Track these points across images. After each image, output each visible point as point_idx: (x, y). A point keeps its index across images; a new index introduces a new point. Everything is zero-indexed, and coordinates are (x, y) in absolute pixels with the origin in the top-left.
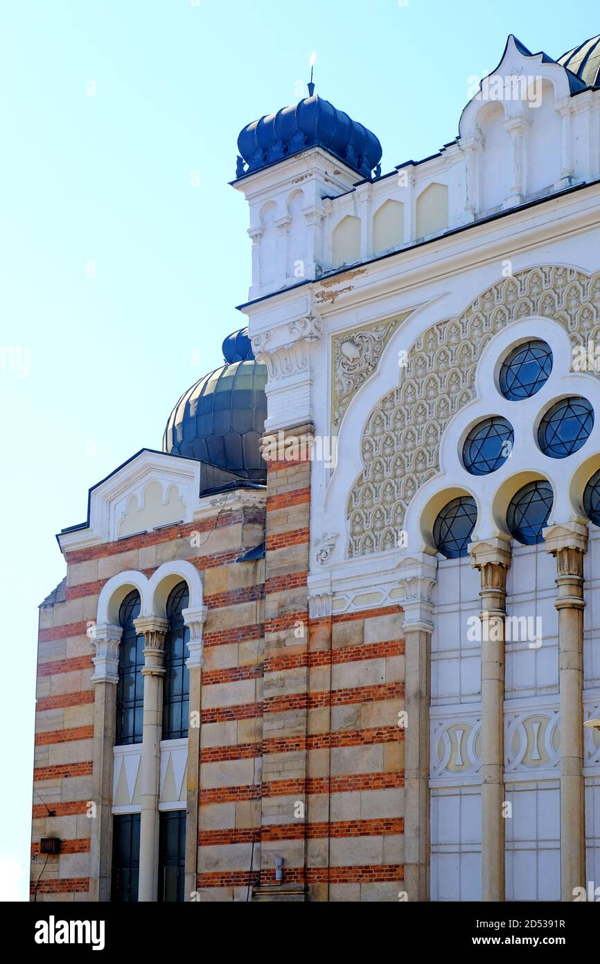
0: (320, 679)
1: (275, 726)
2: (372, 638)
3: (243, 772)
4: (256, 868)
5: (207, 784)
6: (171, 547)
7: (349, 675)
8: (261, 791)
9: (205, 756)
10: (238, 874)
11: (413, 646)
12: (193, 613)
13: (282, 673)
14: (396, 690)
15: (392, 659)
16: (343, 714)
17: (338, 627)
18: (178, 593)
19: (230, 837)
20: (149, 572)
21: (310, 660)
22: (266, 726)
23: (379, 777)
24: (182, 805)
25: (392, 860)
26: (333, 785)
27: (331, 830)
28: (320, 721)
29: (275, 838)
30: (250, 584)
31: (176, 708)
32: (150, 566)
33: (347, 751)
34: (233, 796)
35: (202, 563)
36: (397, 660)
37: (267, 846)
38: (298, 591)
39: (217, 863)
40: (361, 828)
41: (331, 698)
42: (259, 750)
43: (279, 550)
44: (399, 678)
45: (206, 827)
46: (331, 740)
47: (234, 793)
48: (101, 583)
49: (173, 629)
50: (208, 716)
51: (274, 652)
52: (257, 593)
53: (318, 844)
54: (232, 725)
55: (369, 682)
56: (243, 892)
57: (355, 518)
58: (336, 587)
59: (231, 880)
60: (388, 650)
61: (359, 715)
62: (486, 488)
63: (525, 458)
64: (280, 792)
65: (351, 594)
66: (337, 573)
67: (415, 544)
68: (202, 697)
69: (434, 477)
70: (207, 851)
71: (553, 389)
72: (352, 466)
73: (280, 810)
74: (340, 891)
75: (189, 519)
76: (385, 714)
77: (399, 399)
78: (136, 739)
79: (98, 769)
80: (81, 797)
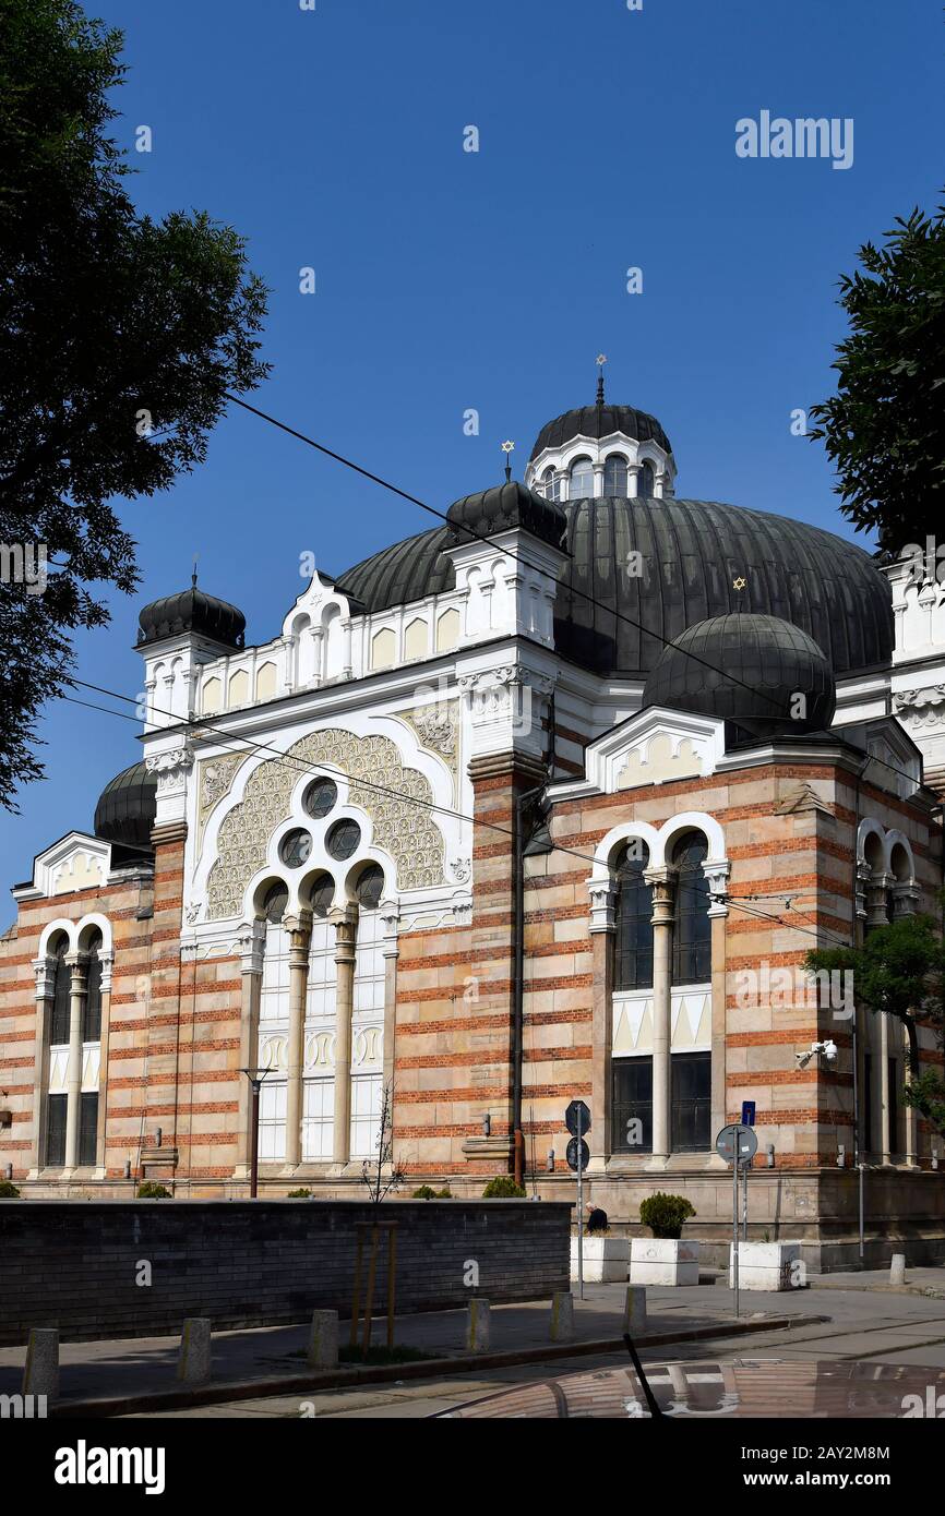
0: (187, 1004)
1: (157, 1036)
2: (222, 977)
3: (138, 1067)
4: (144, 1135)
5: (113, 1075)
6: (91, 903)
7: (207, 1002)
8: (147, 1081)
9: (112, 1055)
10: (132, 1139)
11: (247, 982)
12: (105, 952)
13: (162, 999)
14: (235, 1014)
15: (233, 992)
16: (202, 1027)
17: (200, 968)
18: (92, 935)
19: (128, 1112)
20: (75, 920)
21: (180, 991)
22: (152, 1036)
23: (224, 1073)
24: (96, 1089)
25: (231, 1129)
26: (194, 1078)
27: (192, 1109)
28: (186, 1033)
29: (155, 1114)
30: (144, 934)
31: (94, 1020)
32: (76, 916)
33: (204, 1055)
34: (131, 1084)
35: (114, 917)
36: (237, 993)
37: (151, 1119)
38: (174, 942)
39: (119, 1131)
40: (211, 1108)
41: (195, 1017)
42: (148, 1053)
43: (162, 912)
44: (238, 1005)
45: (112, 1105)
46: (193, 1047)
47: (130, 1082)
48: (42, 925)
49: (90, 967)
50: (116, 1027)
51: (159, 984)
52: (148, 941)
53: (183, 1119)
54: (130, 1034)
55: (219, 1008)
56: (136, 1151)
57: (212, 892)
58: (199, 940)
59: (127, 1142)
60: (232, 985)
61: (212, 1031)
62: (294, 878)
63: (318, 857)
64: (160, 1082)
65: (209, 946)
66: (200, 930)
67: (249, 911)
68: (110, 1013)
69: (261, 865)
70: (112, 1122)
71: (336, 814)
72: (211, 854)
73: (159, 1095)
74: (198, 1151)
75: (104, 884)
76: (228, 1030)
77: (243, 810)
78: (66, 1041)
79: (38, 1062)
80: (27, 1082)
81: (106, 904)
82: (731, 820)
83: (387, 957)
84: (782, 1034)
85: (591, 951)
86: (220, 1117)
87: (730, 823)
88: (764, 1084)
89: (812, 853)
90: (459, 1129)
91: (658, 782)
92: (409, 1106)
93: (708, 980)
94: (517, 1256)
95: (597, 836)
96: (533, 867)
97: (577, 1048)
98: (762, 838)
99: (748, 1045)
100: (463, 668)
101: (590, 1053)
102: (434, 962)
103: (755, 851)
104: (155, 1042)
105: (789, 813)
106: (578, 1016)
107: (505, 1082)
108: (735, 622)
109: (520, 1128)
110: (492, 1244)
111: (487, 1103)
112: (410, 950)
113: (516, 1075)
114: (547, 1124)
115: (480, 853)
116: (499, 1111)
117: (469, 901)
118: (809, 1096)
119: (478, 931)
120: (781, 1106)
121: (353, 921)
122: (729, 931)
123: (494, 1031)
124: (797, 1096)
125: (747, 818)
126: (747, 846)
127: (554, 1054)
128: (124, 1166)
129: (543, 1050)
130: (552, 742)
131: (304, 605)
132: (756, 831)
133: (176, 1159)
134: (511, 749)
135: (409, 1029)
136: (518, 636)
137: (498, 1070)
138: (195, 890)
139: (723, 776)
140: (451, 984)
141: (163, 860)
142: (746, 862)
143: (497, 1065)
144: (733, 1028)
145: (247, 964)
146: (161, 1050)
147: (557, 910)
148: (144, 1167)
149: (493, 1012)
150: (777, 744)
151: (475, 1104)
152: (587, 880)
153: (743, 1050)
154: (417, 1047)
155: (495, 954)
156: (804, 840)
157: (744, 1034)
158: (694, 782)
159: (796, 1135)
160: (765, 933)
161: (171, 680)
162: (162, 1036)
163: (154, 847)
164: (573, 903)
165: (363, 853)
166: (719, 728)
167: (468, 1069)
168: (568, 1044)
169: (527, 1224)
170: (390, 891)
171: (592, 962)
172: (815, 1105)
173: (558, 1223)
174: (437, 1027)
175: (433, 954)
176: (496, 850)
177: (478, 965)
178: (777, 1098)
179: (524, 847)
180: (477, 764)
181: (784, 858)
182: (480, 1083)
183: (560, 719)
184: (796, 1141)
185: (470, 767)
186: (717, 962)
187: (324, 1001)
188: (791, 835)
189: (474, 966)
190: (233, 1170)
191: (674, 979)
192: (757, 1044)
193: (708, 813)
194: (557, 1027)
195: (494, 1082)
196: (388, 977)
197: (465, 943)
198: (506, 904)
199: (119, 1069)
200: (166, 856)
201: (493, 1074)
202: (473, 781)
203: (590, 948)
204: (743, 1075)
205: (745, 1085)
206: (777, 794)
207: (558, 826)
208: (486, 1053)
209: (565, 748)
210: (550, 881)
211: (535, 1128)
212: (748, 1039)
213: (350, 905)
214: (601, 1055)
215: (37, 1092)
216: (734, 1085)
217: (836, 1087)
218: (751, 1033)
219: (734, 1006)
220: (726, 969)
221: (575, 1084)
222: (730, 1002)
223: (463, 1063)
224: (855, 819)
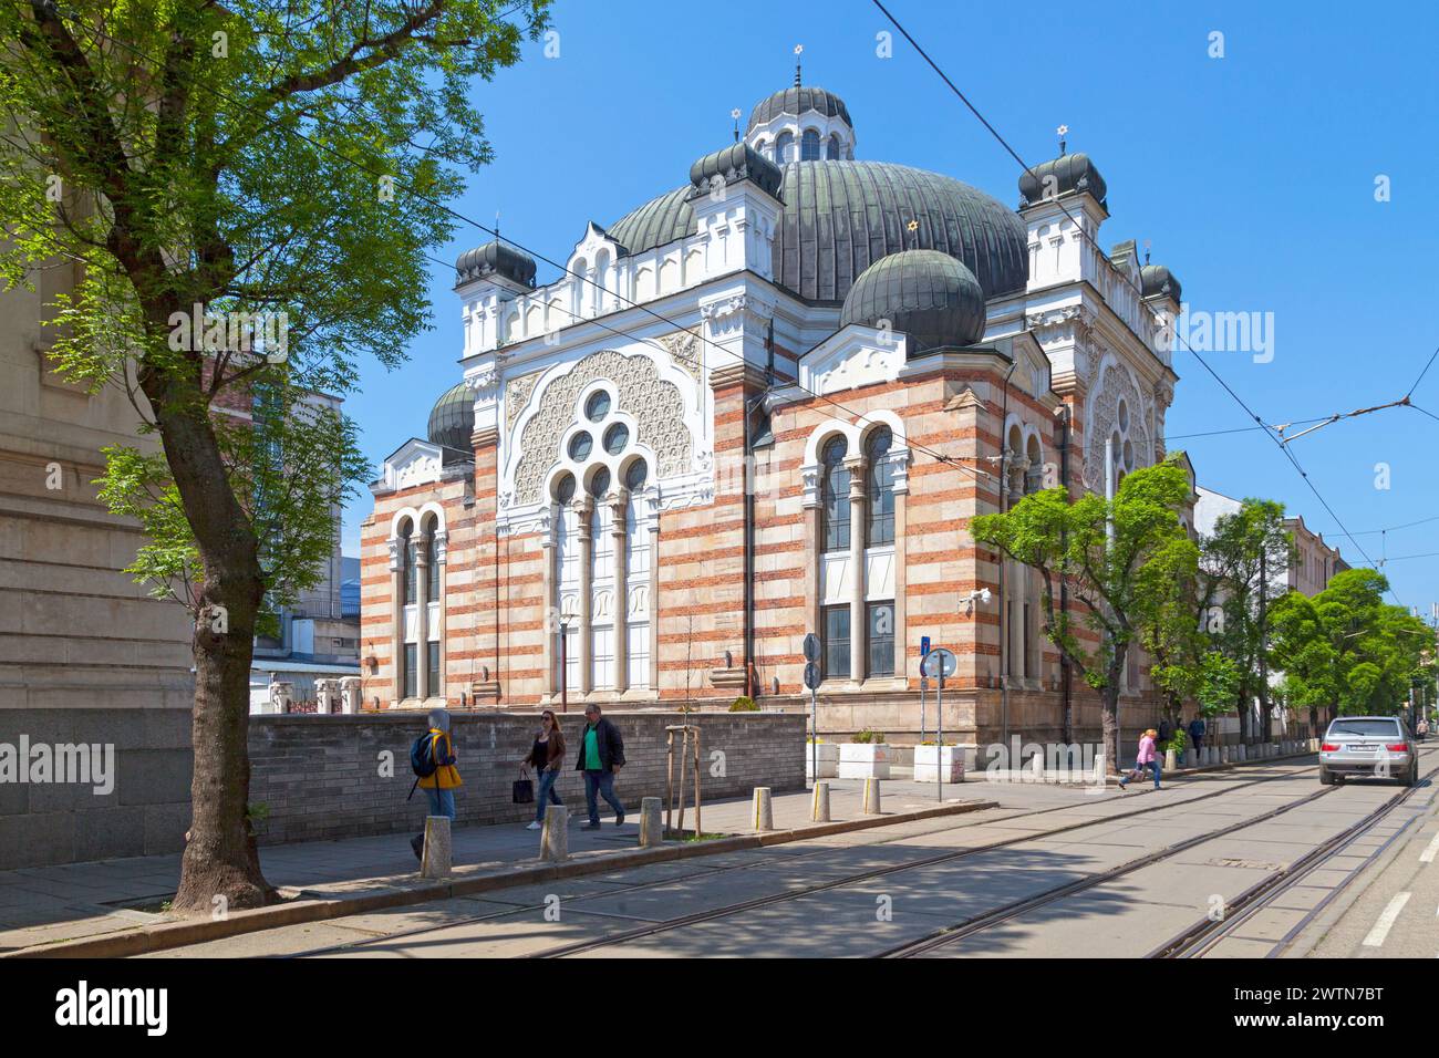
0: (503, 571)
1: (482, 596)
2: (528, 549)
3: (468, 621)
4: (474, 672)
5: (450, 627)
6: (428, 495)
7: (517, 569)
8: (476, 631)
9: (448, 612)
10: (466, 676)
11: (547, 552)
12: (440, 532)
13: (483, 568)
14: (539, 578)
15: (537, 561)
16: (514, 589)
17: (511, 543)
18: (431, 521)
19: (462, 655)
20: (418, 508)
21: (497, 561)
22: (477, 596)
23: (532, 623)
24: (437, 639)
25: (537, 667)
26: (510, 628)
27: (509, 652)
28: (503, 594)
29: (482, 656)
30: (469, 518)
31: (433, 585)
32: (418, 505)
33: (516, 610)
34: (464, 634)
35: (445, 504)
36: (539, 562)
37: (479, 660)
38: (492, 523)
39: (456, 670)
40: (523, 651)
41: (508, 581)
42: (475, 609)
43: (482, 500)
44: (541, 570)
45: (450, 650)
46: (509, 604)
47: (462, 632)
48: (393, 513)
49: (429, 545)
50: (451, 590)
51: (480, 556)
52: (472, 522)
53: (503, 659)
54: (462, 595)
55: (526, 573)
56: (468, 685)
57: (518, 483)
58: (511, 521)
59: (462, 678)
60: (535, 556)
61: (521, 591)
62: (580, 470)
63: (598, 454)
64: (485, 632)
65: (516, 526)
66: (511, 514)
67: (547, 499)
68: (446, 579)
69: (555, 462)
70: (450, 663)
71: (611, 419)
72: (517, 454)
73: (485, 641)
74: (513, 683)
75: (437, 479)
76: (534, 590)
77: (539, 418)
78: (414, 602)
79: (394, 619)
80: (386, 634)
81: (440, 494)
82: (910, 416)
83: (651, 530)
84: (948, 584)
85: (803, 522)
86: (529, 657)
87: (910, 418)
88: (935, 623)
89: (973, 441)
90: (708, 663)
91: (854, 386)
92: (670, 645)
93: (892, 543)
94: (769, 756)
95: (808, 430)
96: (761, 458)
97: (794, 598)
98: (934, 430)
99: (922, 594)
100: (704, 301)
101: (803, 601)
102: (686, 533)
103: (929, 440)
104: (482, 601)
105: (955, 409)
106: (794, 573)
107: (741, 625)
108: (911, 256)
109: (752, 661)
110: (751, 746)
111: (727, 642)
112: (667, 525)
113: (749, 619)
114: (772, 658)
115: (720, 447)
116: (737, 647)
117: (712, 486)
118: (969, 632)
119: (719, 509)
120: (948, 640)
121: (626, 503)
122: (907, 505)
123: (731, 586)
124: (959, 633)
125: (923, 413)
126: (923, 436)
127: (777, 603)
128: (460, 697)
129: (769, 600)
130: (771, 358)
131: (582, 251)
132: (929, 424)
133: (499, 690)
134: (742, 363)
135: (669, 586)
136: (747, 270)
137: (735, 616)
138: (506, 484)
139: (906, 380)
140: (698, 550)
141: (482, 460)
142: (921, 448)
143: (735, 613)
144: (911, 581)
145: (547, 539)
146: (485, 607)
147: (777, 491)
148: (475, 697)
149: (732, 571)
150: (947, 351)
151: (718, 643)
152: (801, 466)
153: (919, 598)
154: (675, 601)
155: (731, 526)
156: (966, 430)
157: (920, 585)
158: (881, 386)
160: (935, 505)
161: (483, 316)
162: (485, 596)
163: (474, 450)
164: (789, 485)
165: (632, 448)
166: (902, 342)
167: (712, 616)
168: (787, 596)
169: (776, 731)
170: (651, 479)
171: (805, 531)
172: (973, 639)
173: (797, 730)
174: (690, 584)
175: (685, 527)
176: (730, 445)
177: (719, 535)
178: (945, 634)
179: (754, 441)
180: (717, 375)
181: (951, 445)
182: (722, 626)
183: (777, 340)
184: (960, 668)
185: (711, 379)
186: (899, 529)
187: (606, 567)
188: (956, 426)
189: (716, 535)
190: (540, 698)
191: (866, 543)
192: (930, 593)
193: (893, 410)
194: (777, 583)
195: (732, 626)
196: (652, 546)
197: (709, 518)
198: (738, 486)
199: (455, 622)
200: (482, 456)
201: (731, 619)
202: (715, 390)
203: (803, 520)
204: (919, 617)
205: (920, 625)
206: (945, 393)
207: (778, 423)
208: (726, 603)
209: (781, 363)
210: (772, 468)
211: (765, 661)
212: (922, 589)
213: (622, 491)
214: (811, 603)
215: (394, 642)
216: (912, 625)
217: (988, 626)
218: (925, 584)
219: (912, 564)
220: (906, 534)
221: (793, 626)
222: (909, 560)
223: (709, 612)
224: (1003, 414)
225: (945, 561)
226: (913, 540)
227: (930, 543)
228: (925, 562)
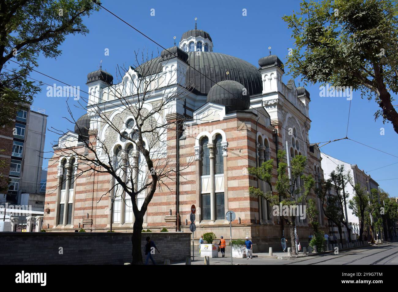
0: (96, 179)
3: (83, 196)
4: (84, 215)
5: (76, 198)
7: (101, 178)
8: (85, 200)
9: (76, 193)
10: (81, 216)
12: (75, 164)
13: (90, 177)
14: (108, 181)
16: (100, 185)
18: (73, 160)
19: (80, 209)
20: (68, 155)
21: (95, 175)
22: (87, 187)
23: (105, 198)
24: (72, 202)
25: (106, 214)
26: (97, 199)
27: (97, 208)
28: (96, 187)
29: (87, 209)
31: (72, 183)
33: (100, 193)
35: (78, 154)
36: (109, 175)
37: (86, 211)
39: (77, 214)
40: (101, 208)
41: (98, 182)
42: (86, 192)
43: (90, 153)
44: (109, 179)
45: (76, 207)
46: (97, 190)
47: (81, 200)
48: (60, 157)
49: (72, 168)
50: (78, 185)
51: (89, 173)
53: (94, 211)
54: (81, 187)
55: (104, 180)
56: (82, 220)
57: (103, 148)
59: (79, 217)
61: (102, 186)
62: (123, 145)
64: (89, 201)
66: (100, 158)
67: (112, 154)
68: (76, 181)
69: (116, 141)
70: (76, 212)
71: (134, 128)
72: (103, 138)
73: (88, 204)
74: (98, 220)
75: (76, 145)
76: (106, 186)
78: (65, 189)
79: (57, 194)
80: (54, 200)
82: (227, 131)
83: (146, 166)
84: (241, 187)
85: (195, 165)
86: (103, 210)
87: (227, 132)
88: (237, 201)
89: (246, 140)
90: (164, 213)
91: (210, 121)
92: (151, 207)
93: (223, 173)
94: (177, 248)
96: (181, 143)
97: (192, 191)
98: (235, 136)
99: (233, 190)
100: (164, 92)
101: (195, 192)
102: (157, 168)
103: (233, 139)
104: (88, 189)
105: (241, 130)
106: (192, 182)
107: (175, 200)
108: (227, 82)
109: (179, 213)
110: (171, 244)
111: (170, 206)
113: (177, 198)
114: (185, 212)
115: (169, 139)
116: (173, 208)
117: (166, 151)
118: (248, 204)
119: (168, 159)
120: (241, 207)
121: (138, 156)
122: (227, 160)
123: (172, 186)
124: (245, 204)
125: (231, 131)
126: (231, 138)
127: (187, 193)
128: (78, 224)
129: (184, 191)
130: (185, 111)
131: (127, 75)
132: (233, 134)
133: (92, 222)
134: (176, 112)
136: (178, 84)
137: (173, 197)
138: (99, 149)
139: (225, 119)
140: (161, 173)
142: (231, 142)
143: (173, 196)
144: (229, 186)
146: (89, 191)
147: (187, 154)
148: (83, 225)
149: (172, 181)
150: (237, 112)
151: (168, 206)
152: (194, 146)
153: (232, 192)
155: (172, 165)
156: (244, 137)
157: (232, 187)
158: (218, 122)
159: (245, 215)
160: (236, 161)
161: (95, 92)
162: (89, 187)
163: (89, 136)
164: (190, 152)
166: (224, 108)
167: (166, 197)
168: (190, 190)
169: (180, 239)
171: (196, 168)
172: (249, 206)
173: (187, 239)
175: (157, 165)
176: (172, 138)
178: (240, 205)
179: (179, 137)
180: (168, 116)
181: (240, 141)
182: (169, 201)
183: (187, 105)
184: (245, 216)
185: (166, 117)
186: (225, 168)
188: (241, 135)
189: (167, 168)
190: (106, 225)
191: (215, 173)
192: (235, 190)
193: (222, 130)
194: (187, 185)
195: (172, 200)
196: (146, 172)
197: (165, 162)
198: (175, 152)
199: (78, 197)
200: (92, 138)
202: (167, 120)
203: (195, 164)
204: (232, 198)
205: (233, 201)
206: (237, 125)
208: (170, 192)
209: (188, 113)
210: (185, 146)
211: (183, 213)
212: (233, 189)
213: (137, 152)
214: (198, 193)
215: (57, 203)
216: (230, 201)
217: (254, 202)
218: (233, 187)
219: (229, 180)
220: (227, 170)
221: (192, 201)
222: (229, 179)
223: (165, 195)
224: (256, 132)
225: (239, 179)
226: (230, 172)
227: (235, 173)
228: (233, 180)
